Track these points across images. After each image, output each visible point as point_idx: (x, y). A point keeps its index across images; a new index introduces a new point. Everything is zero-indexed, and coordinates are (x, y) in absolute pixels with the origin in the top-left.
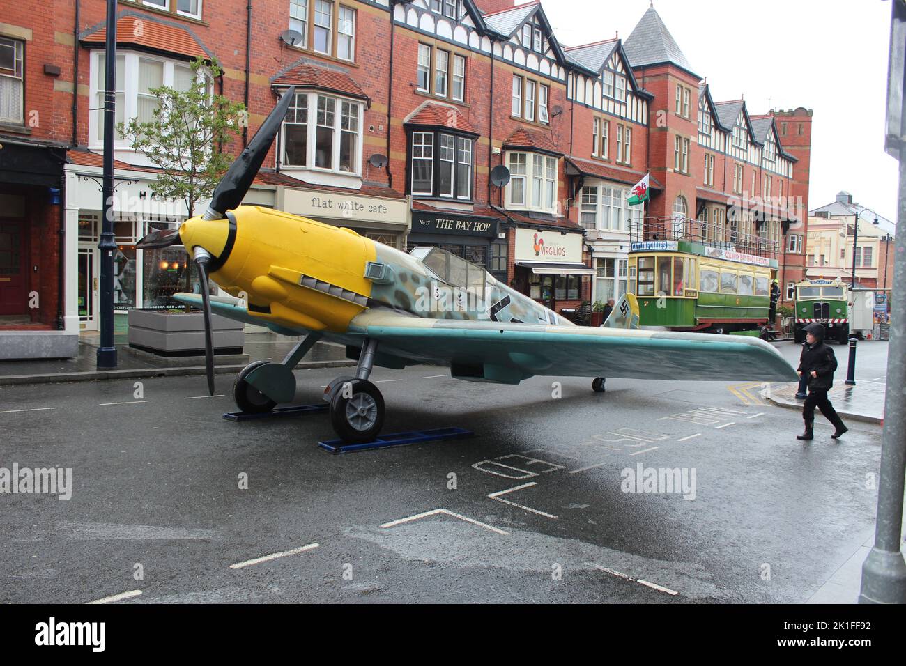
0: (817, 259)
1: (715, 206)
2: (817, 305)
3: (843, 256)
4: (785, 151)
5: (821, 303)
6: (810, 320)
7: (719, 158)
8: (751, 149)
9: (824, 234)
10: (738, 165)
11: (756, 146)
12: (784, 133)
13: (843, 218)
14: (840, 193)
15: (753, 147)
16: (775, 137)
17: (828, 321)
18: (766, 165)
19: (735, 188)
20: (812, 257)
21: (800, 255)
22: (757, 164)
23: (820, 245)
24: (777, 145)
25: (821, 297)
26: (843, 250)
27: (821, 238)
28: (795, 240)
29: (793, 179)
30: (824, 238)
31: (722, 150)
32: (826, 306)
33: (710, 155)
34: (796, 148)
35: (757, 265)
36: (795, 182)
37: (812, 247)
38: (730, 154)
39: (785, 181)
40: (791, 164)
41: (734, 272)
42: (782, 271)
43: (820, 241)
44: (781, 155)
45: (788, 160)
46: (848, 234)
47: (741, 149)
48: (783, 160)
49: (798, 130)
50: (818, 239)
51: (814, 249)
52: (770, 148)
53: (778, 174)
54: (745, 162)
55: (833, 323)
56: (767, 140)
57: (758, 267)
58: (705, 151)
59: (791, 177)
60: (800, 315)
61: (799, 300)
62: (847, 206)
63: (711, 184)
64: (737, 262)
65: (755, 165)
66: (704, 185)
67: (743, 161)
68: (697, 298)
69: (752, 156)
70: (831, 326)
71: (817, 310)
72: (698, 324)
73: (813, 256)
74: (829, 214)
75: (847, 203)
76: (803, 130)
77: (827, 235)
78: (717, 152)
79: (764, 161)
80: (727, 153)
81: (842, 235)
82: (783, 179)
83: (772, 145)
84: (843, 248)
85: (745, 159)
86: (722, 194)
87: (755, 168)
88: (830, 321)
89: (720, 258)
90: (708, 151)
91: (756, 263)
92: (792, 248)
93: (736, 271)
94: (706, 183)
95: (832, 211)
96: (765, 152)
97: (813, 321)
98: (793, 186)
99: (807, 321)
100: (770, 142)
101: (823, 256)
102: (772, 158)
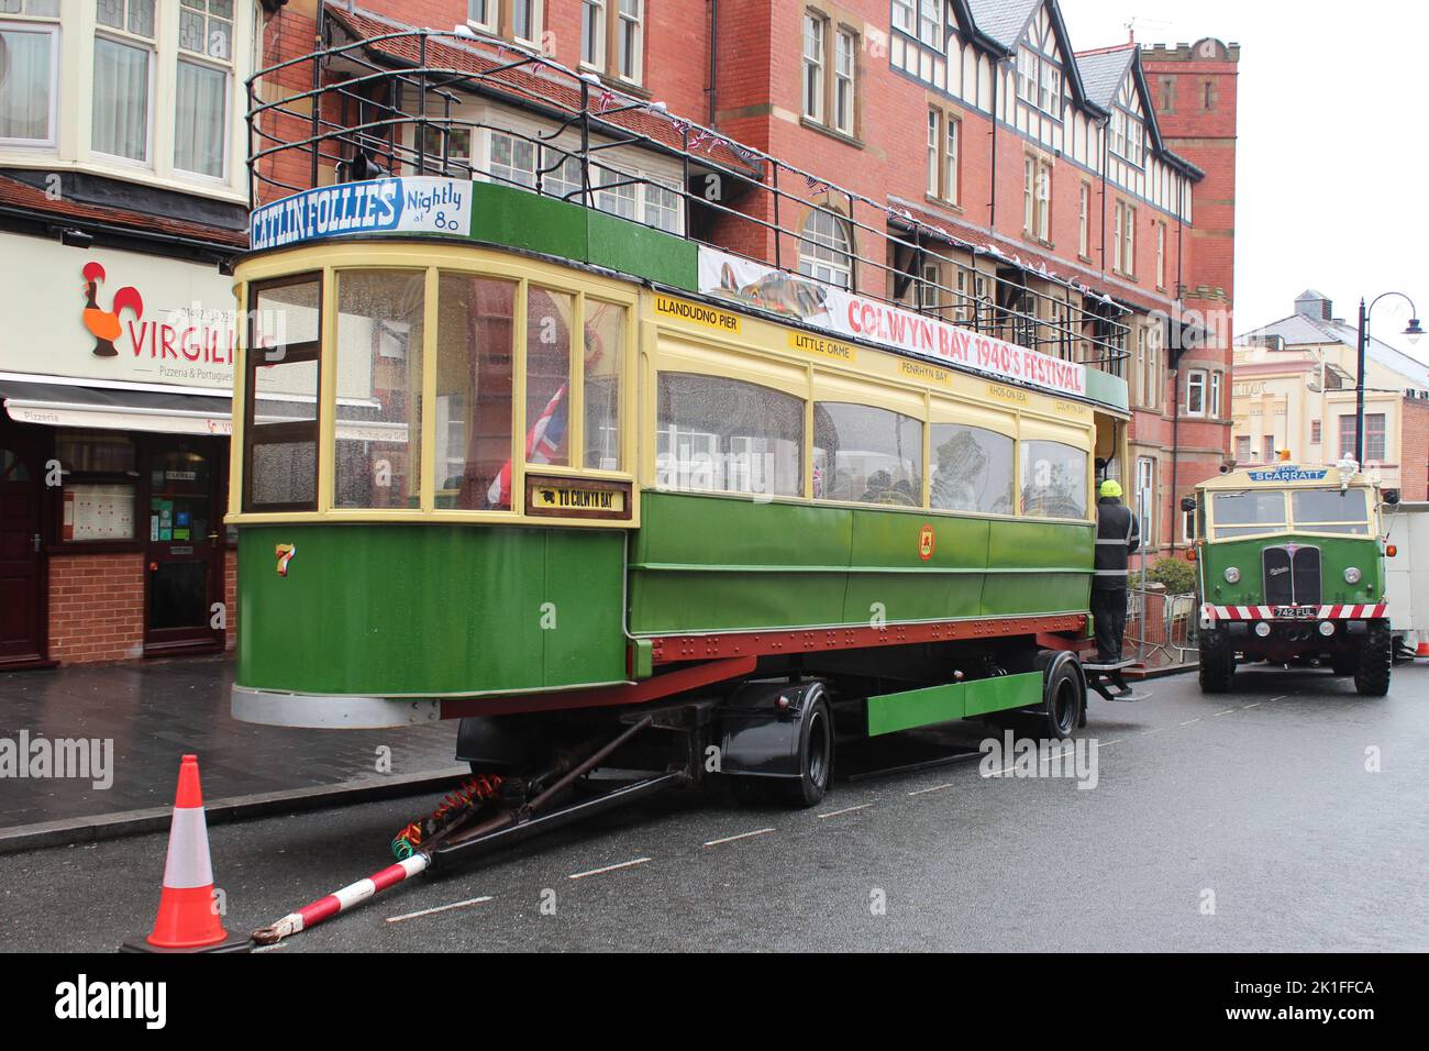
0: (1256, 445)
1: (960, 261)
2: (1275, 557)
3: (1316, 436)
4: (1169, 146)
5: (1291, 548)
6: (1254, 611)
7: (975, 128)
8: (1073, 122)
9: (1270, 387)
10: (1035, 158)
11: (1088, 117)
12: (1167, 107)
13: (1314, 349)
14: (1303, 296)
15: (1080, 119)
16: (1143, 103)
17: (1314, 611)
18: (1116, 173)
19: (1028, 226)
20: (1243, 443)
21: (1216, 423)
22: (1092, 165)
23: (1261, 413)
24: (1148, 125)
25: (1287, 524)
26: (1316, 424)
27: (1265, 396)
28: (1203, 384)
29: (1191, 226)
30: (1272, 395)
31: (985, 106)
32: (1308, 559)
33: (944, 114)
34: (1199, 144)
35: (1027, 386)
36: (1198, 233)
37: (1244, 417)
38: (1010, 121)
39: (1172, 227)
40: (1188, 184)
41: (908, 403)
42: (1169, 467)
43: (1263, 404)
44: (1159, 155)
45: (1178, 173)
46: (1327, 386)
47: (1043, 115)
48: (1165, 170)
49: (1203, 96)
50: (1256, 398)
51: (1250, 422)
52: (1126, 131)
53: (1152, 205)
54: (1058, 154)
55: (1332, 619)
56: (1121, 109)
57: (1032, 397)
58: (928, 96)
59: (1189, 219)
60: (1218, 592)
61: (1211, 538)
62: (1320, 324)
63: (952, 199)
64: (920, 358)
65: (1085, 168)
66: (929, 202)
67: (1049, 149)
68: (634, 523)
69: (1077, 140)
70: (1327, 629)
71: (1274, 572)
72: (644, 667)
73: (1247, 438)
74: (1281, 340)
75: (1320, 317)
76: (1214, 97)
77: (1279, 388)
78: (969, 108)
79: (1113, 163)
80: (999, 116)
81: (1312, 388)
82: (1165, 219)
83: (1133, 125)
84: (1316, 418)
85: (1057, 146)
86: (989, 233)
87: (1088, 178)
88: (1325, 612)
89: (809, 320)
90: (938, 101)
91: (1021, 377)
92: (1195, 406)
93: (915, 400)
94: (933, 192)
95: (1289, 334)
96: (1114, 138)
97: (1265, 612)
98: (1194, 243)
99: (1244, 613)
100: (1128, 114)
101: (1269, 438)
102: (1135, 157)
